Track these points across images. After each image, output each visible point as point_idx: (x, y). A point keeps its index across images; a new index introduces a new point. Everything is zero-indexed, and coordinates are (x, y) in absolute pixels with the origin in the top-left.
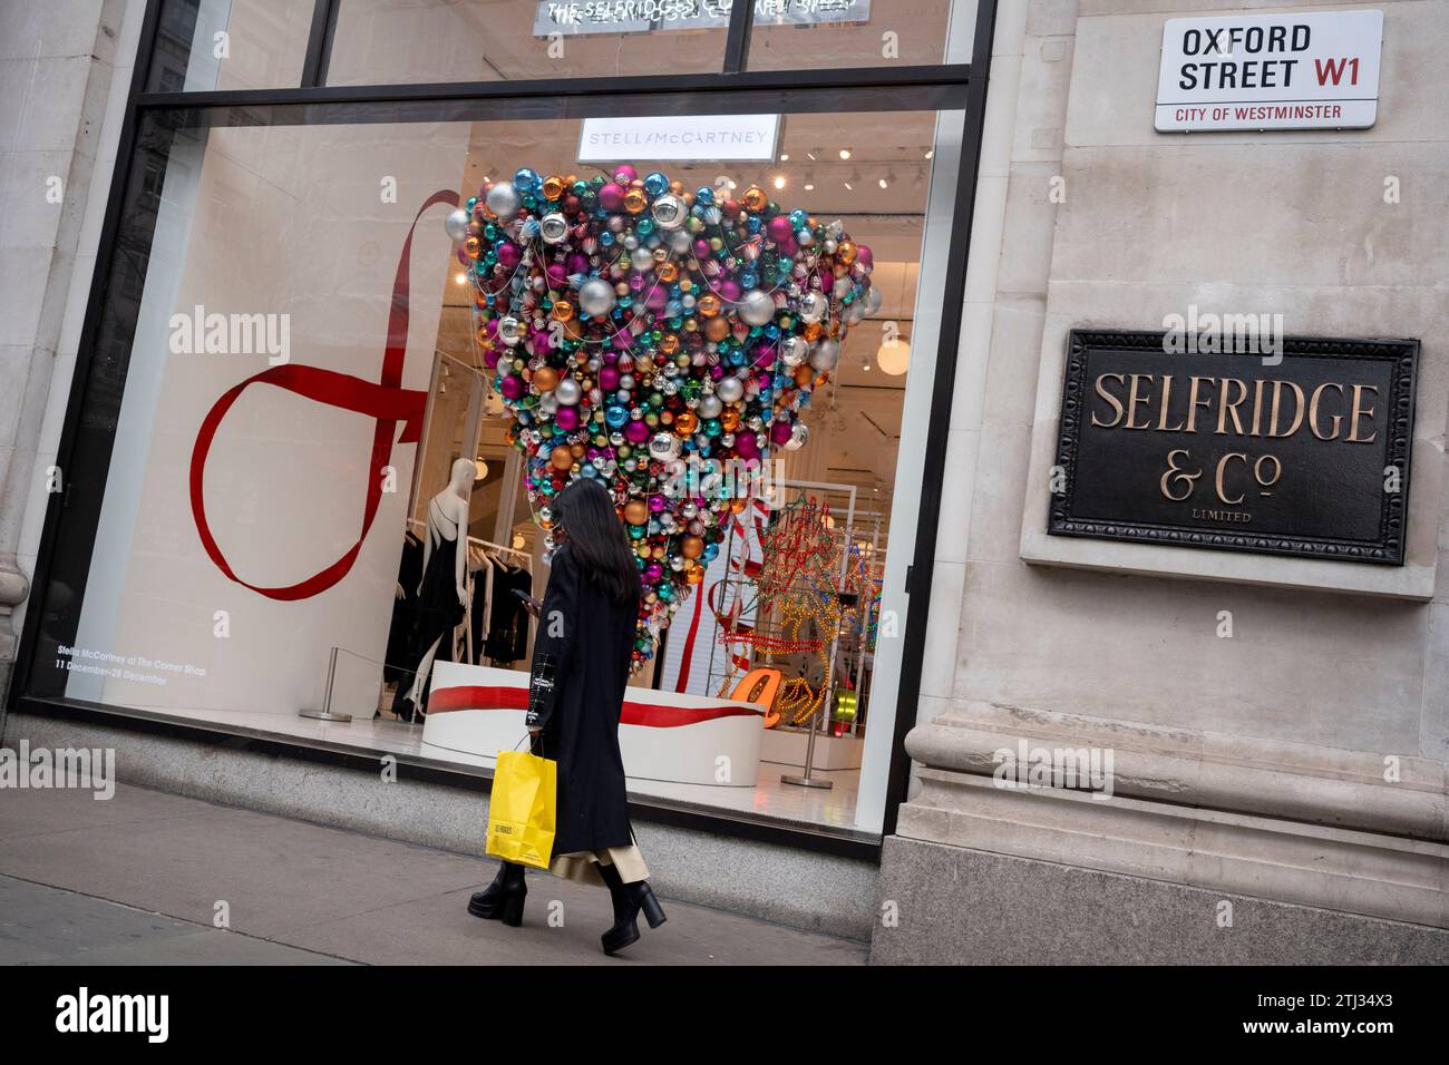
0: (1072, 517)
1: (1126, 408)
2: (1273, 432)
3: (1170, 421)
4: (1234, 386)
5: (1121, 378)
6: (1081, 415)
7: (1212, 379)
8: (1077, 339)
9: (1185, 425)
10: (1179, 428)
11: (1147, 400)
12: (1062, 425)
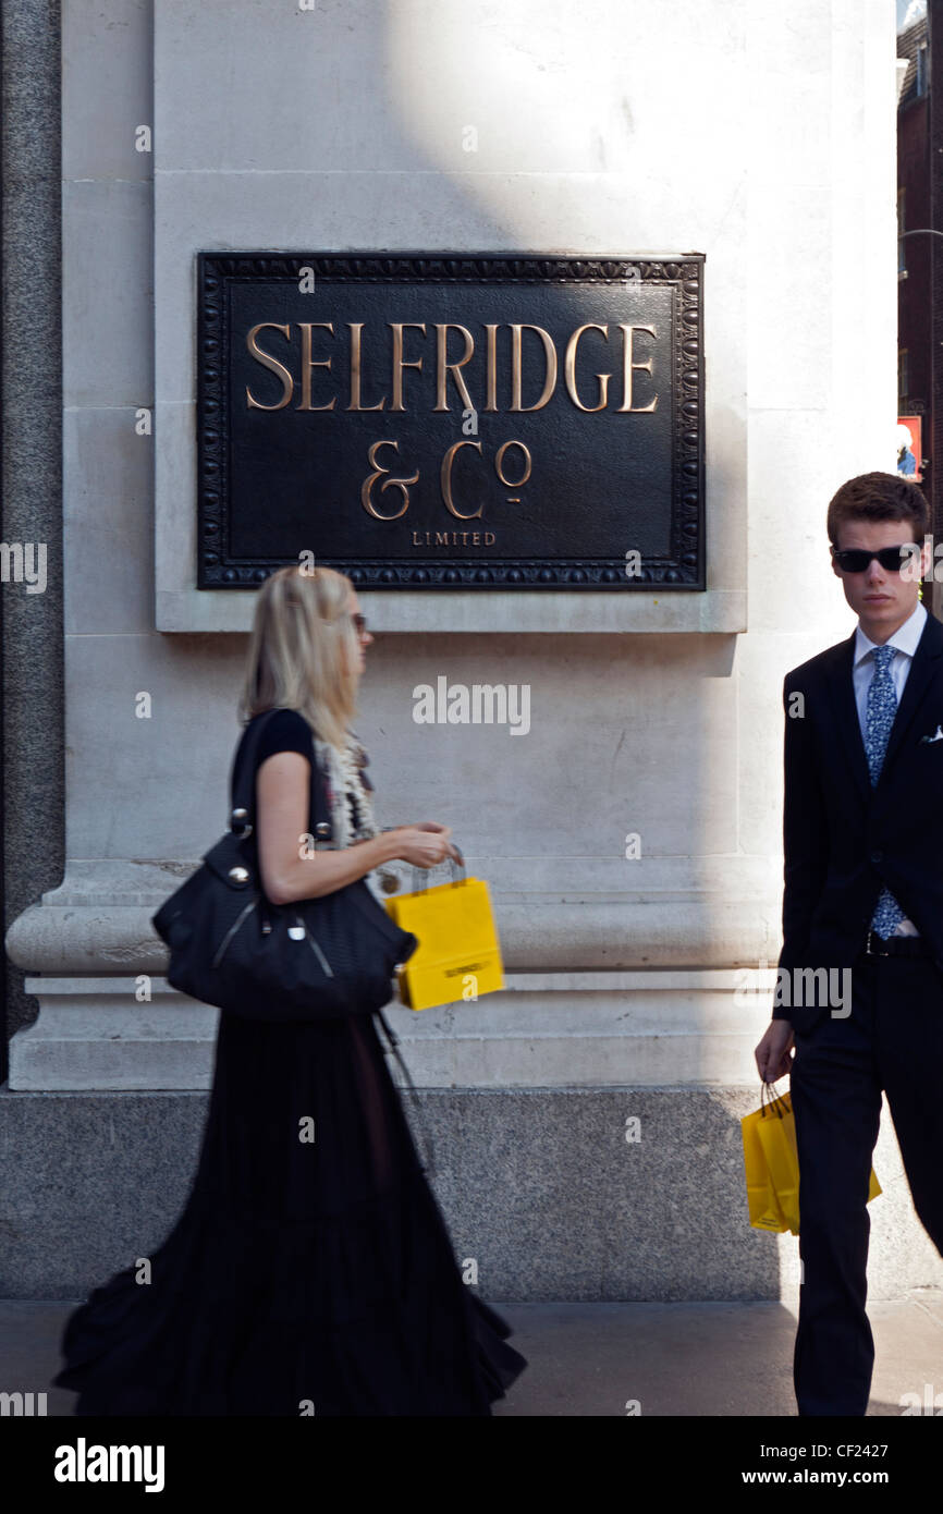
0: (231, 558)
1: (298, 376)
2: (518, 405)
3: (369, 395)
4: (456, 338)
5: (286, 328)
6: (229, 391)
7: (423, 326)
8: (211, 269)
9: (390, 401)
10: (380, 407)
11: (328, 364)
12: (201, 411)
